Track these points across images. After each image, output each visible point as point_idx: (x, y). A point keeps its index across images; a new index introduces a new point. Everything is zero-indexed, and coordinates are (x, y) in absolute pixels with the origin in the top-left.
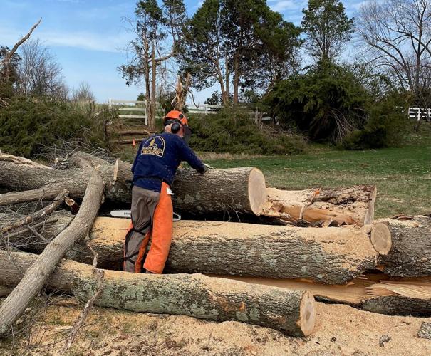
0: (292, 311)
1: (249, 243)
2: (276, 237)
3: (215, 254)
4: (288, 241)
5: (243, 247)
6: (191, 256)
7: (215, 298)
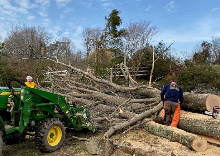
0: (191, 141)
1: (200, 121)
2: (209, 120)
3: (190, 124)
4: (212, 122)
5: (198, 123)
6: (183, 123)
7: (174, 134)
